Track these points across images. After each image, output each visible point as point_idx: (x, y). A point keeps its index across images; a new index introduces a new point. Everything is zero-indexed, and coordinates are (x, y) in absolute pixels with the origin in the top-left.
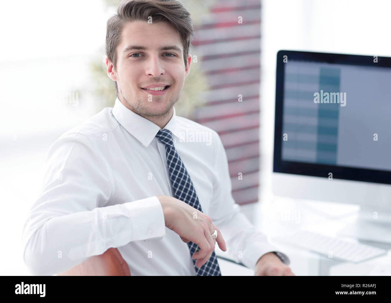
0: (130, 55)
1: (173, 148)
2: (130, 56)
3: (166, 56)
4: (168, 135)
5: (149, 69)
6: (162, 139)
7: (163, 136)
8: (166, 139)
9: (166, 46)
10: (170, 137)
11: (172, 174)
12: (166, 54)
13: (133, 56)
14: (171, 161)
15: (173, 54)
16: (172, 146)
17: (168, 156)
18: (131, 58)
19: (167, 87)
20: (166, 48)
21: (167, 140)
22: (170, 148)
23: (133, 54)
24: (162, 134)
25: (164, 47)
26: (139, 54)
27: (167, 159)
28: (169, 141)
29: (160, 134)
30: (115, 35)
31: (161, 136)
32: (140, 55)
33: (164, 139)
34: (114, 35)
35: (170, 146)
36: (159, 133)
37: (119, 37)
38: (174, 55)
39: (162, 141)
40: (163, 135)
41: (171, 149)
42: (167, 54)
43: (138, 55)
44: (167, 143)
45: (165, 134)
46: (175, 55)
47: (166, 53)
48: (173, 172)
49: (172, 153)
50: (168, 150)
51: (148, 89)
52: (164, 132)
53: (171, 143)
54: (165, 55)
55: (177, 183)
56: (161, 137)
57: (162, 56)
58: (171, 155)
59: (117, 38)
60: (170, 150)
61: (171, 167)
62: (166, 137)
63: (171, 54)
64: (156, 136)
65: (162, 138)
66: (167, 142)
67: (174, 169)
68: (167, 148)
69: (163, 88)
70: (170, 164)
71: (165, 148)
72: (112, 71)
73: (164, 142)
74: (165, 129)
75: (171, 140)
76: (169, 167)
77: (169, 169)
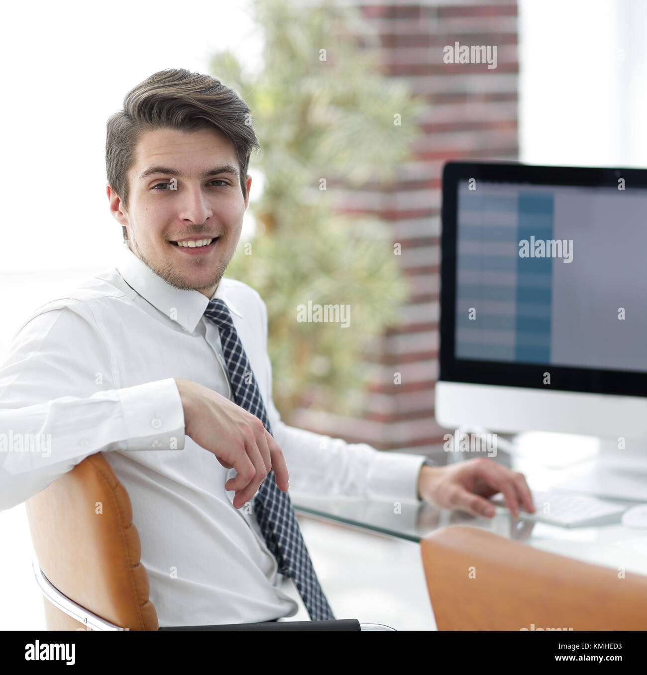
0: (152, 185)
1: (234, 329)
2: (153, 188)
3: (213, 185)
4: (224, 308)
5: (185, 210)
6: (215, 316)
7: (217, 311)
8: (223, 314)
9: (213, 169)
10: (226, 310)
11: (235, 373)
12: (212, 182)
13: (156, 187)
14: (233, 352)
15: (224, 182)
16: (232, 325)
17: (227, 343)
18: (154, 191)
20: (214, 173)
21: (224, 317)
22: (229, 329)
23: (157, 185)
25: (211, 170)
26: (166, 184)
27: (225, 348)
28: (228, 318)
29: (212, 308)
30: (125, 151)
31: (213, 310)
33: (219, 316)
34: (121, 150)
35: (229, 326)
37: (130, 155)
38: (227, 183)
39: (215, 318)
41: (232, 331)
42: (215, 181)
43: (166, 186)
44: (224, 322)
46: (229, 184)
47: (212, 180)
48: (237, 368)
49: (234, 337)
50: (227, 333)
51: (179, 244)
52: (217, 303)
53: (230, 321)
54: (211, 184)
56: (214, 312)
57: (206, 185)
58: (232, 341)
59: (127, 157)
60: (229, 333)
61: (233, 362)
62: (222, 312)
63: (222, 181)
64: (206, 313)
65: (215, 314)
66: (224, 319)
67: (238, 364)
68: (224, 330)
69: (207, 242)
70: (231, 356)
71: (220, 330)
72: (119, 209)
73: (219, 320)
74: (216, 300)
75: (229, 315)
76: (230, 360)
77: (229, 364)
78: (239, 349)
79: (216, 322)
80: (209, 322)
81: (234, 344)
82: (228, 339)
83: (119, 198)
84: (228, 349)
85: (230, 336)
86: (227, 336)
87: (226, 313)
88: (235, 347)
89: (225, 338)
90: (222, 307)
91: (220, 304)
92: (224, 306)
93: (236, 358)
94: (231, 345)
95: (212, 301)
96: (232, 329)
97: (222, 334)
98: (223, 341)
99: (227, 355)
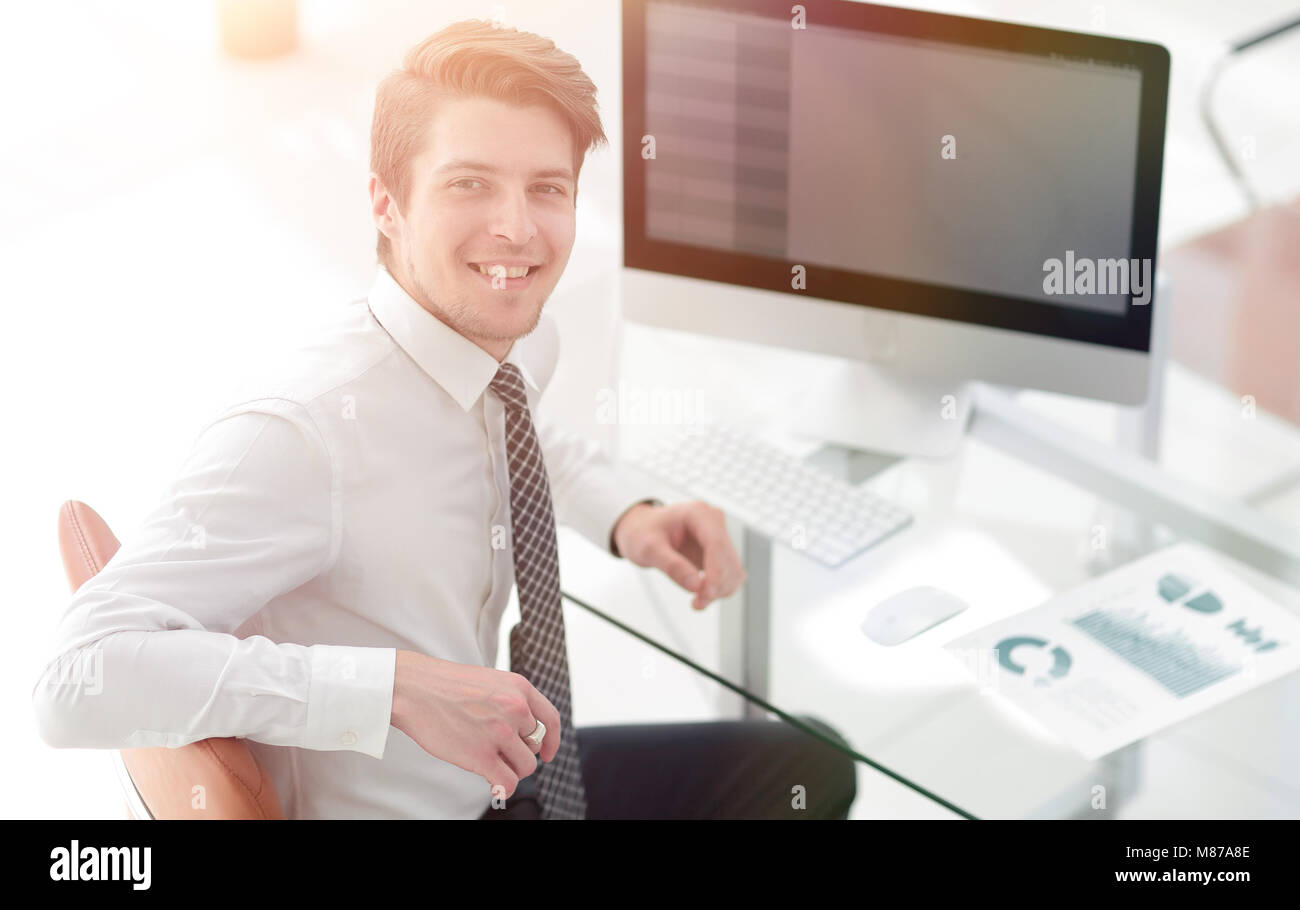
0: (453, 182)
1: (528, 413)
2: (453, 185)
3: (539, 191)
4: (517, 381)
5: (499, 222)
6: (504, 391)
7: (508, 384)
8: (514, 390)
10: (521, 385)
11: (517, 475)
13: (457, 185)
14: (521, 445)
15: (556, 188)
16: (525, 407)
17: (513, 432)
18: (454, 190)
19: (533, 270)
21: (515, 394)
22: (521, 412)
23: (458, 182)
24: (506, 377)
26: (472, 181)
27: (510, 437)
28: (519, 396)
29: (501, 379)
31: (502, 382)
32: (475, 185)
33: (509, 391)
35: (521, 408)
36: (499, 375)
38: (559, 192)
39: (503, 394)
40: (508, 380)
41: (523, 416)
43: (469, 184)
44: (515, 401)
45: (512, 379)
46: (562, 192)
47: (539, 184)
48: (521, 470)
49: (526, 424)
50: (516, 417)
51: (482, 269)
52: (509, 372)
53: (524, 400)
54: (536, 189)
55: (526, 497)
56: (504, 385)
57: (530, 190)
58: (522, 430)
60: (519, 417)
61: (518, 459)
62: (514, 387)
63: (551, 188)
64: (492, 383)
65: (504, 388)
66: (515, 397)
68: (512, 412)
69: (523, 272)
70: (517, 451)
71: (507, 411)
72: (388, 212)
73: (508, 397)
74: (508, 365)
75: (524, 392)
76: (514, 456)
77: (511, 461)
78: (530, 442)
79: (504, 399)
80: (493, 396)
81: (523, 435)
82: (517, 427)
83: (390, 197)
84: (513, 440)
85: (520, 423)
86: (516, 423)
87: (519, 389)
88: (524, 439)
89: (512, 423)
90: (516, 378)
91: (514, 374)
92: (519, 377)
93: (522, 455)
94: (519, 436)
95: (503, 367)
96: (524, 412)
97: (508, 417)
98: (509, 427)
99: (511, 447)
